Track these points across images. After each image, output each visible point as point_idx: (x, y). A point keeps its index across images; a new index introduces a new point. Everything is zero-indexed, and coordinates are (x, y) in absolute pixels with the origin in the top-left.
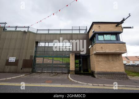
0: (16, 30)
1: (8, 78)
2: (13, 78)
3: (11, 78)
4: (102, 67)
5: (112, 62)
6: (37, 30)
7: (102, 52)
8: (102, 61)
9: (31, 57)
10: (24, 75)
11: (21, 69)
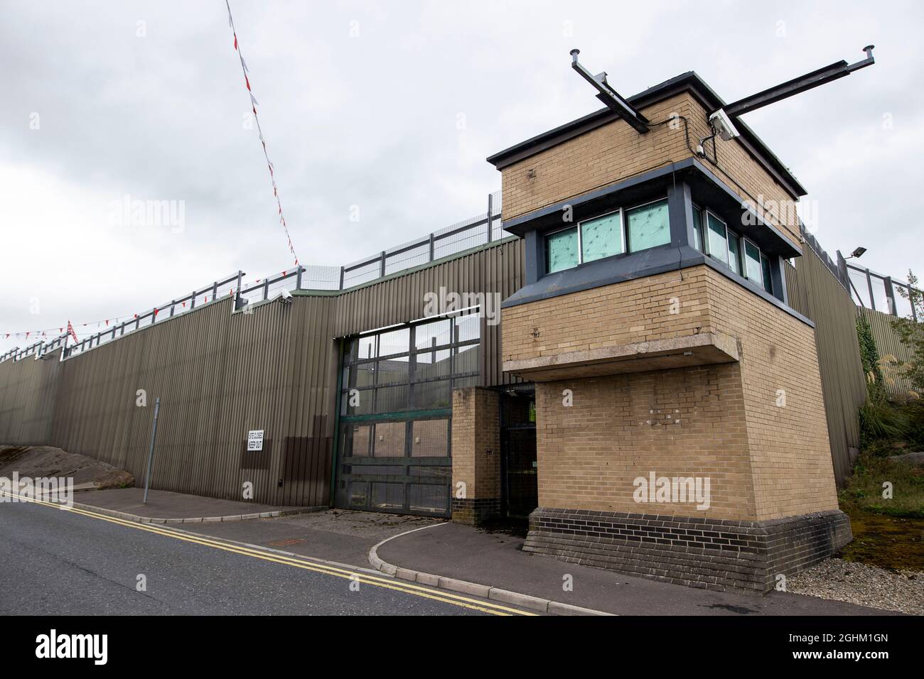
0: (265, 297)
1: (209, 519)
2: (226, 518)
3: (218, 519)
4: (579, 473)
5: (652, 434)
6: (343, 270)
7: (533, 364)
8: (580, 429)
9: (319, 421)
10: (275, 513)
11: (280, 484)
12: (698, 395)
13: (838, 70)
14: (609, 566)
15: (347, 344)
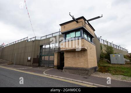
3: (24, 68)
5: (77, 58)
6: (41, 37)
8: (69, 57)
9: (38, 56)
10: (32, 67)
11: (32, 64)
12: (83, 54)
13: (99, 17)
14: (72, 73)
15: (41, 46)
